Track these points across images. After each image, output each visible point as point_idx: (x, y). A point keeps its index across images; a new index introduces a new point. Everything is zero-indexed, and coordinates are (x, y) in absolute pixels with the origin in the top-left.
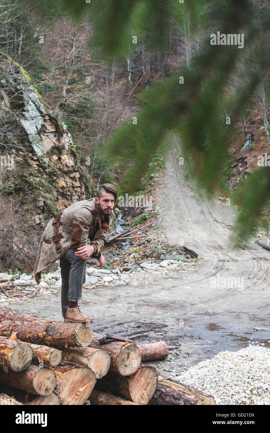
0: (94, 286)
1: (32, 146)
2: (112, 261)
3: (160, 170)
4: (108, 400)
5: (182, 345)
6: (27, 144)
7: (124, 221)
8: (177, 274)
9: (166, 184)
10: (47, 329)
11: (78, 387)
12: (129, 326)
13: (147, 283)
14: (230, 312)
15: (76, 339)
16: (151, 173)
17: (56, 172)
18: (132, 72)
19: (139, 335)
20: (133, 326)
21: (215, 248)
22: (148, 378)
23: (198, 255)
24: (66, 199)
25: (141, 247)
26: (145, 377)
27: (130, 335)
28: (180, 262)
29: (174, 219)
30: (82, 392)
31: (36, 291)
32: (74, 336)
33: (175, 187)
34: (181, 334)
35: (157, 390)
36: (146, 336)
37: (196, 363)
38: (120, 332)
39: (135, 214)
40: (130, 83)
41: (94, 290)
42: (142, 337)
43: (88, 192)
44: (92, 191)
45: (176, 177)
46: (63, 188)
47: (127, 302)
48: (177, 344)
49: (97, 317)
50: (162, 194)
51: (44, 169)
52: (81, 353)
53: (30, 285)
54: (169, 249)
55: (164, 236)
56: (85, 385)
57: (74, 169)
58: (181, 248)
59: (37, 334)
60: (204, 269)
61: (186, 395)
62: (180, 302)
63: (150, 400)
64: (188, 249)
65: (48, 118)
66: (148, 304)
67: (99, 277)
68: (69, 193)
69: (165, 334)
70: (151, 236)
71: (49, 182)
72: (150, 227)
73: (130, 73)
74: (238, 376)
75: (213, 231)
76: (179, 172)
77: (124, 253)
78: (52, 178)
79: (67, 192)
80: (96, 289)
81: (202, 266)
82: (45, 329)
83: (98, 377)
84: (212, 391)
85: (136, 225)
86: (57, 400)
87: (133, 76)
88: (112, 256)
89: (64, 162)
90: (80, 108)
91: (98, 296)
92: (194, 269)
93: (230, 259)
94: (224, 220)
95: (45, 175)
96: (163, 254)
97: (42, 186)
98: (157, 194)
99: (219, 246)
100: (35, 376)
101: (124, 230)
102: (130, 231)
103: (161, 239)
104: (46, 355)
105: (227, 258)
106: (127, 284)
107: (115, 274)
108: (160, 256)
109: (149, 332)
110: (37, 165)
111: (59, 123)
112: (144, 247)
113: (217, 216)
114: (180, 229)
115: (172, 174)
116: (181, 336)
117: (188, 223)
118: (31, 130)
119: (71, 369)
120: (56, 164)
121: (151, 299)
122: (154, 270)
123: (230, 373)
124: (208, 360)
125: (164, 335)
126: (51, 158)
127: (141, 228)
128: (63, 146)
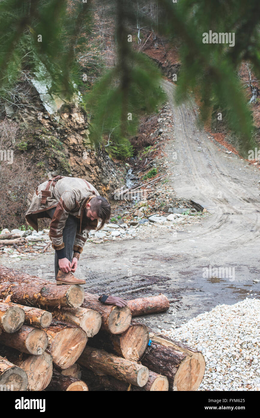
0: (102, 241)
1: (43, 105)
2: (122, 215)
3: (169, 125)
4: (101, 356)
5: (184, 298)
6: (38, 103)
7: (134, 175)
8: (182, 228)
9: (174, 139)
10: (41, 290)
11: (70, 345)
12: (134, 279)
13: (153, 237)
14: (231, 265)
15: (68, 300)
16: (160, 128)
17: (67, 130)
18: (141, 30)
19: (143, 288)
20: (137, 279)
21: (220, 201)
22: (139, 336)
23: (203, 208)
24: (78, 155)
25: (150, 201)
26: (136, 335)
27: (134, 288)
28: (186, 215)
29: (182, 173)
30: (73, 351)
31: (47, 246)
32: (66, 298)
33: (183, 142)
34: (183, 287)
35: (148, 346)
36: (150, 289)
37: (195, 315)
38: (125, 285)
39: (145, 168)
40: (139, 40)
41: (102, 245)
42: (146, 290)
43: (99, 148)
44: (103, 148)
45: (184, 132)
46: (74, 145)
47: (133, 256)
48: (179, 297)
49: (104, 271)
50: (171, 149)
51: (56, 127)
52: (73, 313)
53: (41, 241)
54: (177, 203)
55: (172, 190)
56: (77, 343)
57: (84, 127)
58: (188, 202)
59: (32, 295)
60: (209, 222)
61: (175, 351)
62: (183, 256)
63: (141, 356)
64: (195, 203)
65: (58, 78)
66: (153, 257)
67: (107, 231)
68: (79, 150)
69: (168, 286)
70: (160, 190)
71: (60, 140)
72: (159, 181)
73: (139, 30)
74: (229, 330)
75: (220, 184)
76: (187, 126)
77: (134, 207)
78: (64, 136)
79: (78, 149)
80: (104, 243)
81: (206, 219)
82: (40, 291)
83: (90, 336)
84: (205, 345)
85: (146, 180)
86: (50, 359)
87: (142, 34)
88: (122, 210)
89: (75, 120)
90: (89, 66)
91: (106, 250)
92: (198, 223)
93: (235, 212)
94: (230, 173)
95: (56, 133)
96: (171, 207)
97: (53, 144)
98: (165, 148)
99: (225, 199)
100: (27, 337)
101: (134, 184)
102: (139, 185)
103: (169, 193)
104: (37, 317)
105: (231, 211)
106: (134, 238)
107: (122, 228)
108: (168, 210)
109: (153, 285)
110: (48, 123)
111: (69, 82)
112: (153, 201)
113: (224, 169)
114: (188, 183)
115: (181, 129)
116: (183, 289)
117: (195, 177)
118: (42, 90)
119: (63, 329)
120: (67, 122)
121: (156, 252)
122: (160, 224)
123: (222, 328)
124: (207, 313)
125: (167, 288)
126: (62, 116)
127: (150, 182)
128: (73, 104)
